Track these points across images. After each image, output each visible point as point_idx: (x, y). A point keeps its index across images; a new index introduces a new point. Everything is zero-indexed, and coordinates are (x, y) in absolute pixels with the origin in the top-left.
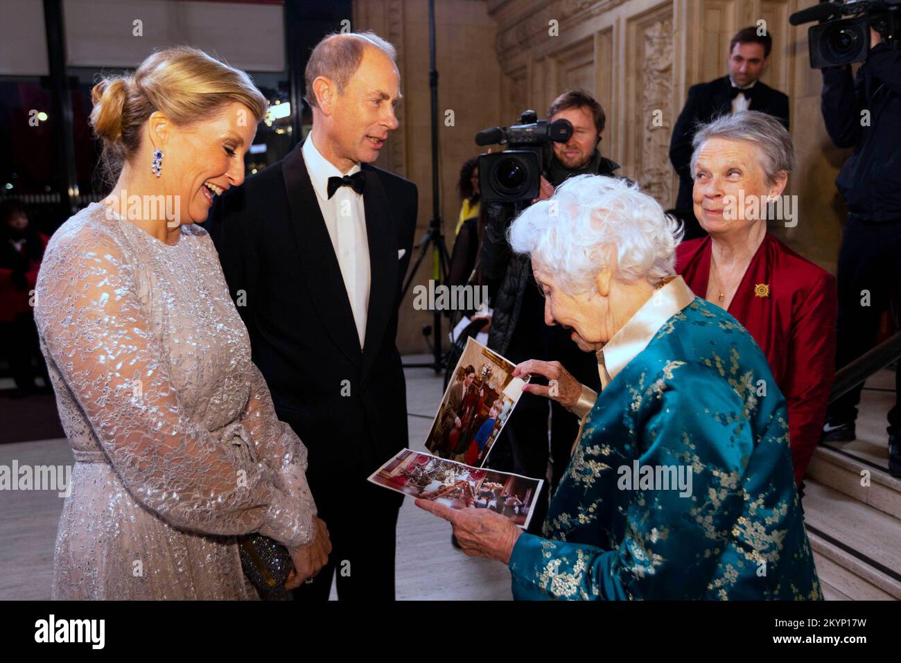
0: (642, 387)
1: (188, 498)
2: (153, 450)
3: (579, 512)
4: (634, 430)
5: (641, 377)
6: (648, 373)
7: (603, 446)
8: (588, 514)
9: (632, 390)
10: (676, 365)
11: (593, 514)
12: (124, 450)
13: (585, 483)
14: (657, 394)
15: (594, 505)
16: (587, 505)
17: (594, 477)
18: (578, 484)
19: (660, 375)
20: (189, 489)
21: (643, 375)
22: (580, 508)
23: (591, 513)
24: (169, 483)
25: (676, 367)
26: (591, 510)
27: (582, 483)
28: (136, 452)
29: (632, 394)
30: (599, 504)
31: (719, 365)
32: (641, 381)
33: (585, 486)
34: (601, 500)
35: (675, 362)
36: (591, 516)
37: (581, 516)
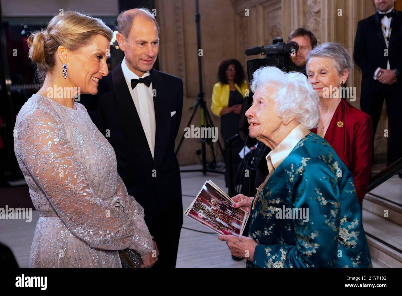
0: (293, 171)
1: (97, 234)
2: (80, 212)
3: (265, 230)
4: (291, 191)
5: (292, 166)
6: (295, 164)
7: (277, 199)
8: (268, 231)
9: (288, 172)
10: (307, 159)
11: (271, 231)
12: (67, 213)
13: (268, 217)
14: (300, 173)
15: (272, 227)
16: (268, 227)
17: (272, 214)
18: (264, 217)
19: (301, 165)
20: (98, 230)
21: (292, 165)
22: (265, 228)
23: (270, 231)
24: (88, 227)
25: (307, 161)
26: (270, 229)
27: (267, 217)
28: (72, 214)
29: (289, 174)
30: (274, 227)
31: (324, 159)
32: (292, 168)
33: (268, 218)
34: (274, 225)
35: (306, 159)
36: (270, 232)
37: (266, 232)
